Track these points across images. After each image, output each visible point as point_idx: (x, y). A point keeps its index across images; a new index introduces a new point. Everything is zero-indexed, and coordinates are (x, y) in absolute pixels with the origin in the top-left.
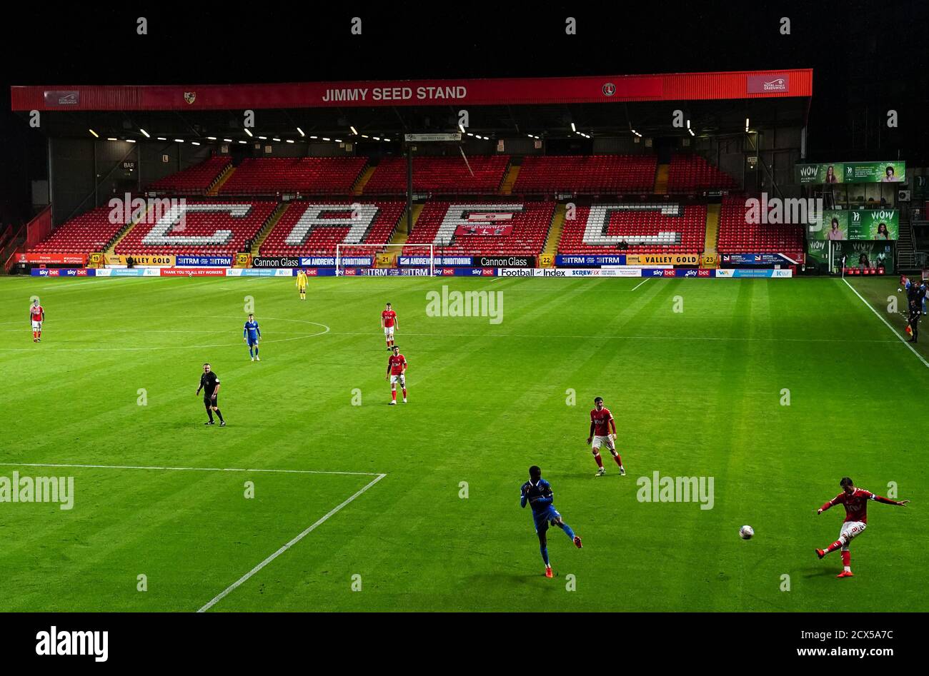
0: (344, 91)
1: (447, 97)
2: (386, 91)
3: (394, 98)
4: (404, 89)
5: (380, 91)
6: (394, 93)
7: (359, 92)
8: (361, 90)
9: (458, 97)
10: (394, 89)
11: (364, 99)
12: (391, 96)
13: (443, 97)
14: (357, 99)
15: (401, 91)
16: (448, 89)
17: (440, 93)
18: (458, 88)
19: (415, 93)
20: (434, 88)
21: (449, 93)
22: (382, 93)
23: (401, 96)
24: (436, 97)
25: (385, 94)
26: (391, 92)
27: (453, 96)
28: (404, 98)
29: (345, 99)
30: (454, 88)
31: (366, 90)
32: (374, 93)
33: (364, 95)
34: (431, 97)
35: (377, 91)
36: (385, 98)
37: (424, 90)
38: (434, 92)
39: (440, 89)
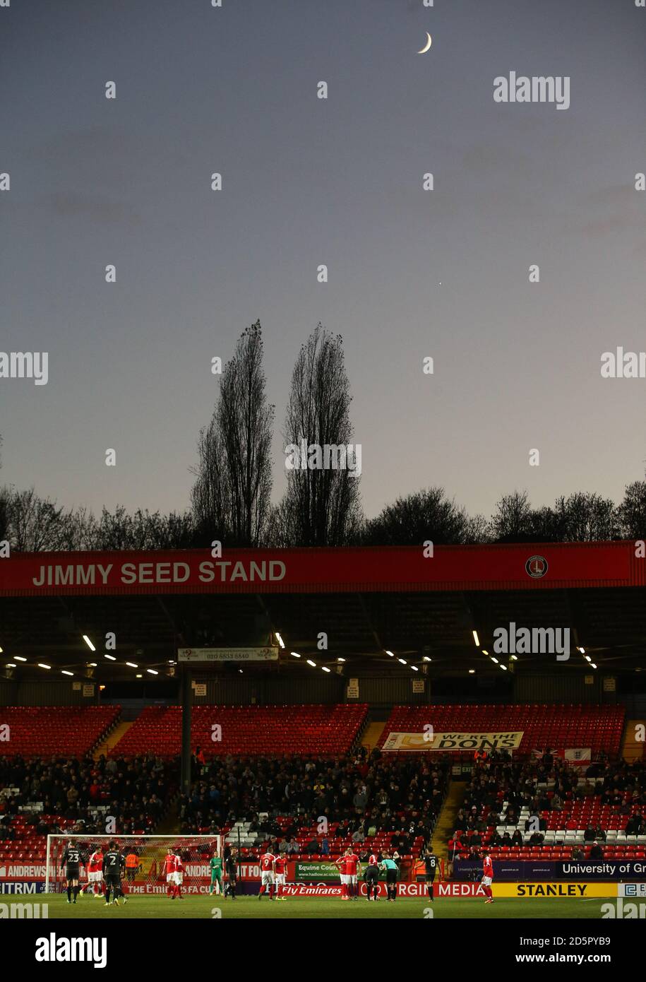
0: (70, 568)
1: (252, 579)
2: (145, 569)
3: (159, 580)
4: (176, 565)
5: (134, 567)
6: (159, 572)
7: (97, 570)
8: (100, 567)
9: (272, 578)
10: (159, 566)
11: (105, 581)
12: (154, 576)
13: (245, 579)
14: (93, 582)
15: (171, 569)
16: (253, 565)
17: (239, 572)
18: (272, 563)
19: (195, 572)
20: (229, 563)
21: (255, 572)
22: (137, 572)
23: (171, 576)
24: (233, 579)
25: (142, 573)
26: (154, 569)
27: (263, 577)
28: (176, 579)
29: (71, 583)
30: (264, 563)
31: (110, 567)
32: (124, 571)
33: (105, 575)
34: (223, 579)
35: (129, 569)
36: (142, 580)
37: (211, 565)
38: (230, 570)
39: (239, 565)
